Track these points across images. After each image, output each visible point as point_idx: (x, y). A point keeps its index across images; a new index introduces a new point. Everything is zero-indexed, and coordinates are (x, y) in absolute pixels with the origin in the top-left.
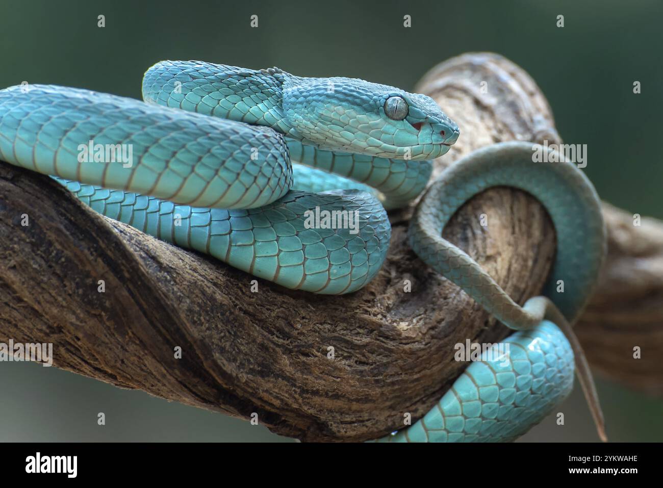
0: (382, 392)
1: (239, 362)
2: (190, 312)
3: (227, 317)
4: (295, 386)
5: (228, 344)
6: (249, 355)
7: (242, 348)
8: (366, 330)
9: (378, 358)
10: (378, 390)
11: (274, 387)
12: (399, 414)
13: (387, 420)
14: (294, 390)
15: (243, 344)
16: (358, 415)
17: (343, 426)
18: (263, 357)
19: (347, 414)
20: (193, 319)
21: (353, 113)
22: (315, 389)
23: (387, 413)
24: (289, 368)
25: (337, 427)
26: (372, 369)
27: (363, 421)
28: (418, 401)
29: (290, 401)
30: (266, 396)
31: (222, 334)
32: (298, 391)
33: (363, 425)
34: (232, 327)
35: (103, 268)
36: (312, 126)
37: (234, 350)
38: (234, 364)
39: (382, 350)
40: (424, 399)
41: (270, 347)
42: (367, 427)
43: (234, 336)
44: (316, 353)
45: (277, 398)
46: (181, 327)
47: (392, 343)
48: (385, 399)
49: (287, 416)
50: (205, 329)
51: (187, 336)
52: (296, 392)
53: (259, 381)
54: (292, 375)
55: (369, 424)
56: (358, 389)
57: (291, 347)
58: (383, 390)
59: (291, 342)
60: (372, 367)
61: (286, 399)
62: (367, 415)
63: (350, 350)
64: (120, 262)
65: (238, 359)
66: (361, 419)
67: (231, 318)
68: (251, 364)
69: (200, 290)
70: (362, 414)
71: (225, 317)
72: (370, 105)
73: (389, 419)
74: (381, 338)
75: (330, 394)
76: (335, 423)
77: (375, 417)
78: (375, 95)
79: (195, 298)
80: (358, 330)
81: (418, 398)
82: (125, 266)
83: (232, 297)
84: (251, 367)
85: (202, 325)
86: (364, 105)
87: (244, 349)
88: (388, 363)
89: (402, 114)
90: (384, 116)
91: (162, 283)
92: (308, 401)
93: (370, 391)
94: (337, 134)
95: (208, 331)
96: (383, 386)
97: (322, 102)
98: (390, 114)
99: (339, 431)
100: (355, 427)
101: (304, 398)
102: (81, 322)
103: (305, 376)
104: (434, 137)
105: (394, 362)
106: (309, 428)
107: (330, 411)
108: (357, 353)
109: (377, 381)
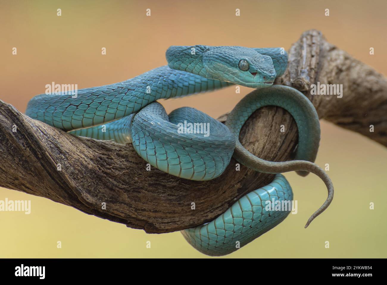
0: (183, 209)
1: (99, 197)
2: (72, 174)
3: (93, 176)
4: (131, 207)
5: (93, 189)
6: (104, 193)
7: (101, 190)
8: (175, 180)
9: (181, 193)
10: (180, 208)
11: (120, 208)
12: (197, 218)
13: (190, 221)
14: (132, 209)
15: (101, 188)
16: (172, 219)
17: (163, 224)
18: (113, 194)
19: (165, 219)
20: (74, 177)
21: (226, 67)
22: (143, 208)
23: (190, 218)
24: (127, 199)
25: (159, 225)
26: (177, 198)
27: (175, 222)
28: (209, 211)
29: (131, 214)
30: (115, 212)
31: (90, 184)
32: (134, 209)
33: (175, 224)
34: (95, 180)
35: (29, 153)
36: (212, 71)
37: (96, 191)
38: (96, 198)
39: (183, 189)
40: (212, 211)
41: (116, 190)
42: (178, 224)
43: (96, 185)
44: (145, 191)
45: (122, 213)
46: (66, 181)
47: (188, 186)
48: (185, 212)
49: (131, 220)
50: (80, 182)
51: (69, 185)
52: (132, 210)
53: (111, 205)
54: (130, 202)
55: (179, 223)
56: (168, 208)
57: (129, 189)
58: (183, 208)
59: (129, 187)
60: (177, 197)
61: (128, 213)
62: (178, 219)
63: (165, 190)
64: (37, 150)
65: (99, 195)
66: (174, 221)
67: (95, 176)
68: (106, 197)
69: (80, 163)
70: (175, 219)
71: (92, 175)
72: (233, 64)
73: (191, 221)
74: (183, 184)
75: (152, 211)
76: (158, 223)
77: (183, 220)
78: (236, 58)
79: (77, 166)
80: (171, 180)
81: (208, 210)
82: (39, 152)
83: (99, 165)
84: (106, 199)
85: (79, 180)
86: (230, 64)
87: (102, 191)
88: (186, 195)
89: (247, 68)
90: (239, 69)
91: (59, 160)
92: (140, 214)
93: (175, 209)
94: (222, 75)
95: (82, 183)
96: (183, 206)
97: (214, 61)
98: (241, 68)
99: (160, 227)
100: (170, 225)
101: (138, 213)
102: (24, 176)
103: (137, 203)
104: (261, 80)
105: (189, 194)
106: (145, 225)
107: (155, 218)
108: (168, 191)
109: (179, 204)
